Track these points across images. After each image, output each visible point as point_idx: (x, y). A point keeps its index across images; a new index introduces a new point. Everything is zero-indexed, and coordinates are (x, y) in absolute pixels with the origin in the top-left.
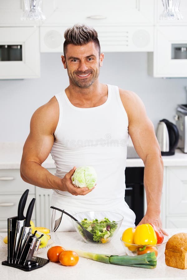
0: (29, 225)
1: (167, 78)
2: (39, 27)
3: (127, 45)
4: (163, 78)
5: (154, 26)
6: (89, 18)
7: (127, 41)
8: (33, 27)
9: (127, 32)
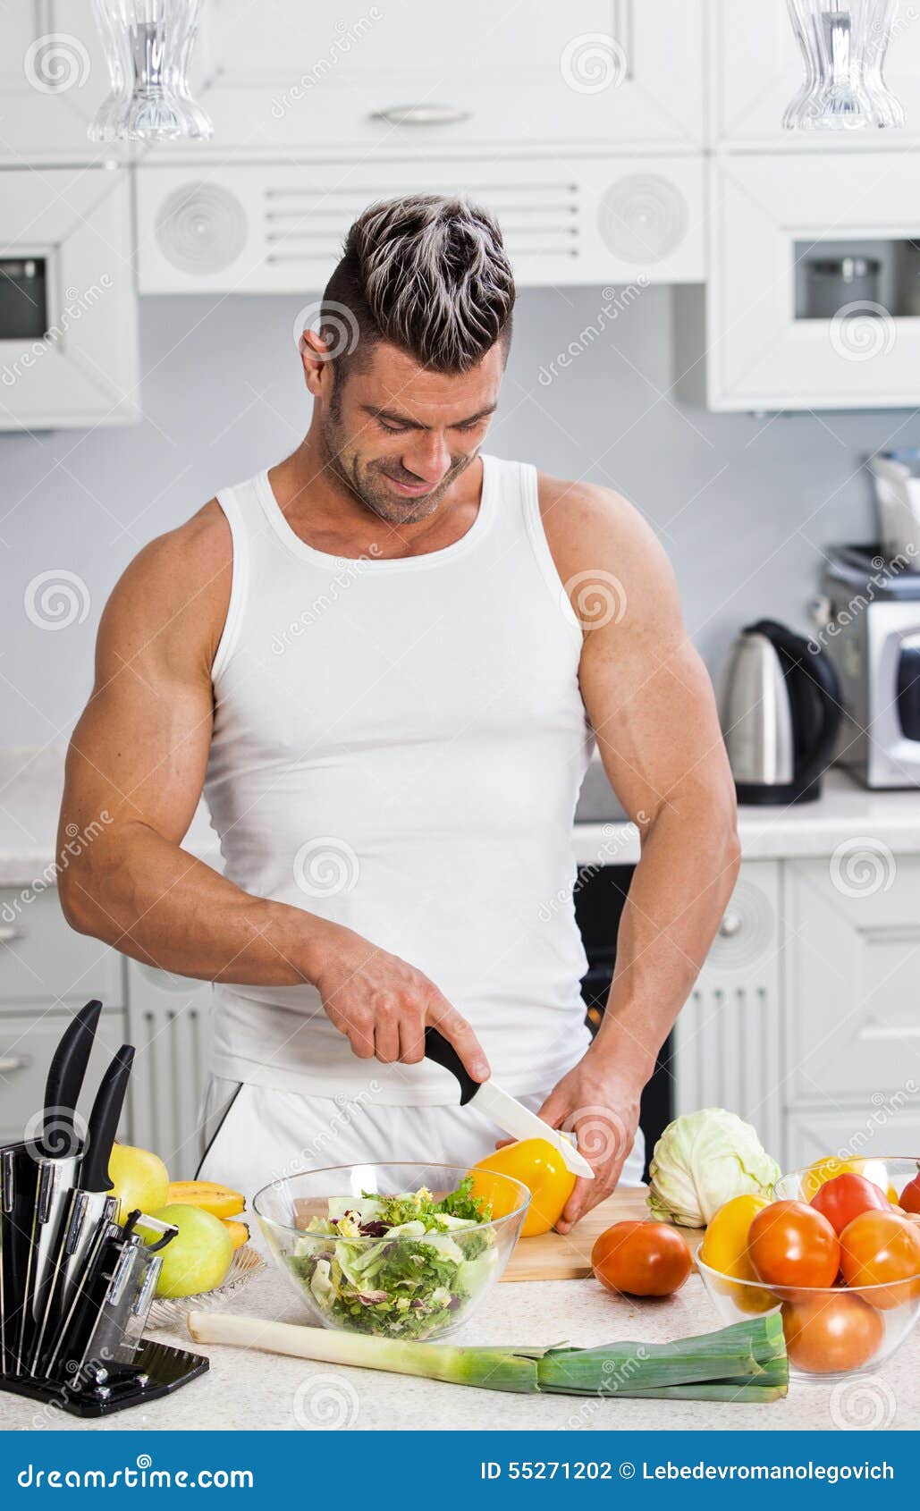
0: (103, 1184)
1: (771, 414)
2: (133, 166)
3: (574, 253)
4: (751, 414)
5: (707, 153)
6: (379, 117)
7: (574, 231)
8: (99, 166)
9: (574, 188)
